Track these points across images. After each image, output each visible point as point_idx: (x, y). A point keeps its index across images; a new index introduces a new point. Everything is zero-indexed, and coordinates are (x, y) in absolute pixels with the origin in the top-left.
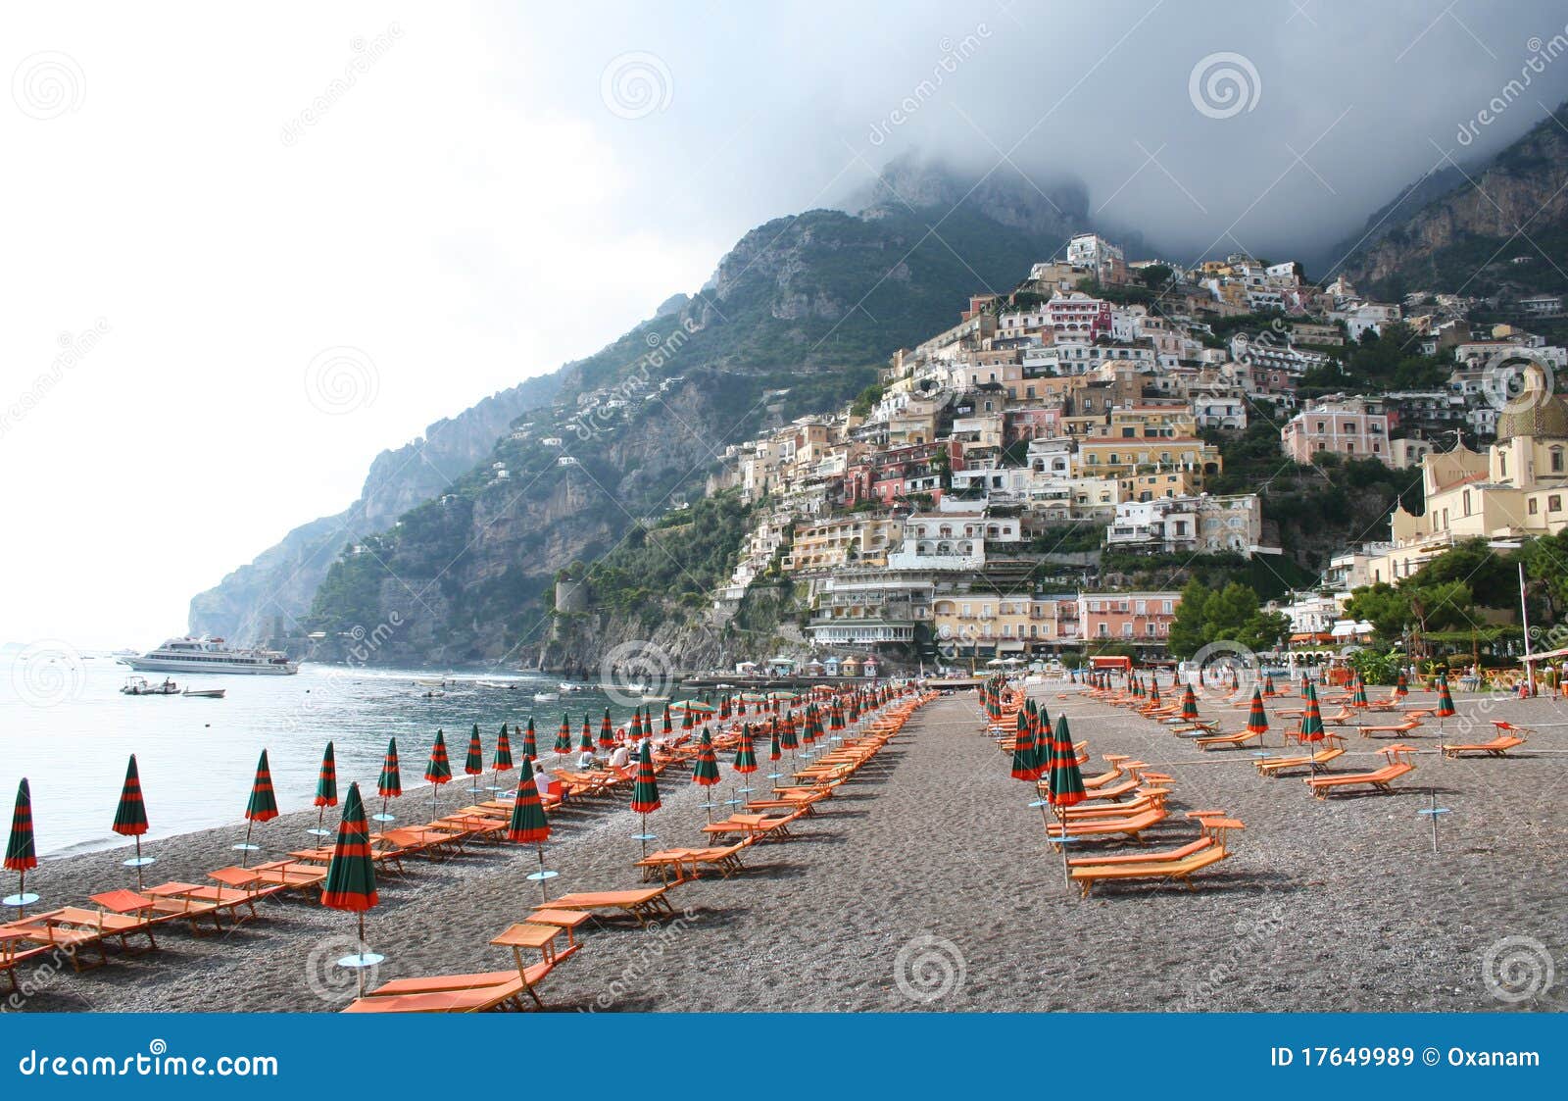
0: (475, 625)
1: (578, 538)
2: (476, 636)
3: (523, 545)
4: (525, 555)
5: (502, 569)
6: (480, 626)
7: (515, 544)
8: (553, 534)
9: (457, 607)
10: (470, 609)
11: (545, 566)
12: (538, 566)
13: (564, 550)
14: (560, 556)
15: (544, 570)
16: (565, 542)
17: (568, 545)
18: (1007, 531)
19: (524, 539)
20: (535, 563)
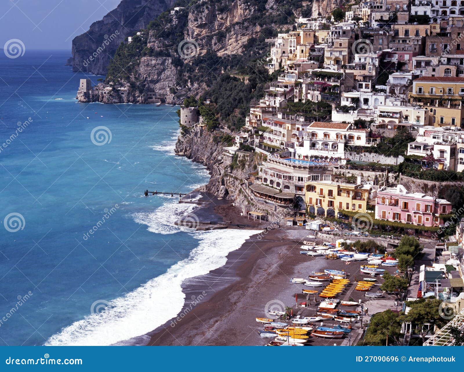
0: (189, 84)
1: (243, 35)
2: (189, 89)
3: (214, 38)
4: (215, 44)
5: (204, 52)
6: (192, 84)
7: (210, 38)
8: (231, 32)
9: (180, 74)
10: (187, 74)
11: (226, 50)
12: (223, 50)
13: (237, 41)
14: (235, 44)
15: (226, 52)
16: (236, 37)
17: (239, 38)
18: (359, 138)
19: (215, 35)
20: (221, 49)
